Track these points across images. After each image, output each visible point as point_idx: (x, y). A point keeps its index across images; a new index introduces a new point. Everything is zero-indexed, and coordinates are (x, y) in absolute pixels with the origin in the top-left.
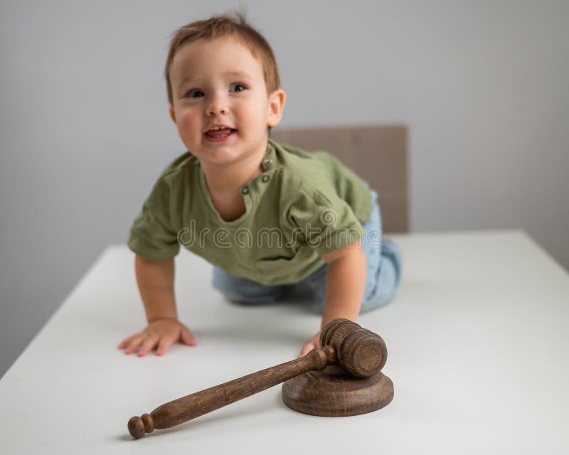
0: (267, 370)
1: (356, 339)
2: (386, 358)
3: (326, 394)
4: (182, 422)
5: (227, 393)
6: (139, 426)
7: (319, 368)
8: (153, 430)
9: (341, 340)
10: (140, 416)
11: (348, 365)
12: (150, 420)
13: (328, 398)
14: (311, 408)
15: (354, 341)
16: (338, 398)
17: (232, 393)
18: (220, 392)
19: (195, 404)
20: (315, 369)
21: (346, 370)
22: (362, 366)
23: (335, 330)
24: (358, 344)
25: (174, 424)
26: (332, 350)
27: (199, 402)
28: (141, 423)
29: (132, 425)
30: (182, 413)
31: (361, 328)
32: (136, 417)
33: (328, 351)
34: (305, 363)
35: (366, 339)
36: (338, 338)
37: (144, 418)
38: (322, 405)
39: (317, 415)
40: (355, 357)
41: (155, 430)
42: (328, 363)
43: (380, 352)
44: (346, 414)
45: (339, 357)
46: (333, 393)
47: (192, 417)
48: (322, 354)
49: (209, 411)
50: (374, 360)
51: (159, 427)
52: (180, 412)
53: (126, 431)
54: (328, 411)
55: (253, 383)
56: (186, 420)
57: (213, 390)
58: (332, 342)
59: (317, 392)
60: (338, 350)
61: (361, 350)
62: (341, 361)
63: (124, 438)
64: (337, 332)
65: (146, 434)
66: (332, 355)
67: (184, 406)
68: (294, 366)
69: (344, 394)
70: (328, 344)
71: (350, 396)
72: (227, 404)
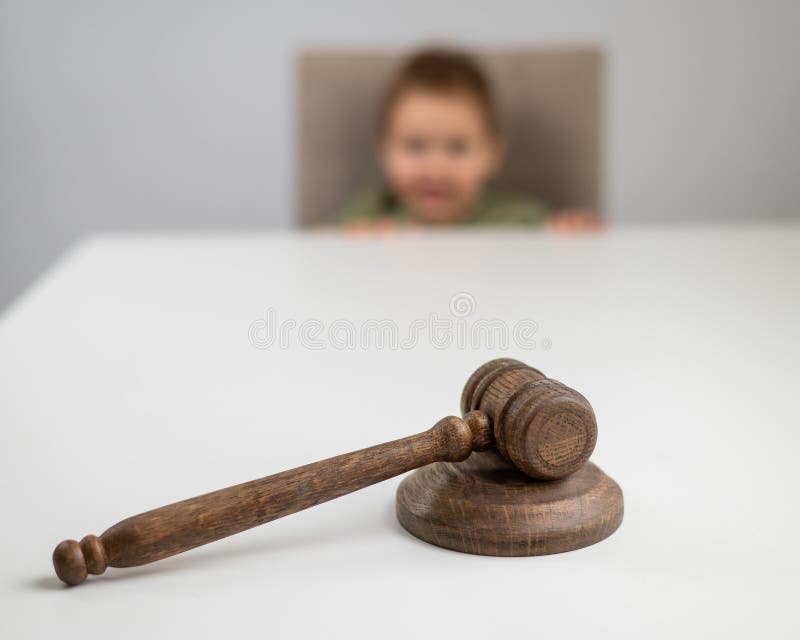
0: (348, 457)
1: (533, 399)
2: (595, 441)
3: (488, 509)
4: (165, 556)
5: (262, 500)
6: (73, 561)
7: (456, 456)
8: (104, 570)
9: (502, 400)
10: (79, 539)
11: (515, 453)
12: (99, 548)
13: (493, 517)
14: (457, 537)
15: (529, 404)
16: (514, 517)
17: (273, 500)
18: (247, 497)
19: (193, 519)
20: (447, 458)
21: (510, 461)
22: (546, 455)
23: (491, 381)
24: (537, 410)
25: (148, 560)
26: (483, 421)
27: (201, 516)
28: (79, 554)
29: (62, 557)
30: (166, 537)
31: (546, 378)
32: (70, 543)
33: (476, 422)
34: (428, 446)
35: (554, 401)
36: (497, 398)
37: (86, 546)
38: (480, 531)
39: (470, 552)
40: (530, 438)
41: (109, 569)
42: (475, 447)
43: (583, 428)
44: (529, 551)
45: (497, 435)
46: (504, 507)
47: (186, 546)
48: (463, 429)
49: (223, 536)
50: (568, 445)
51: (117, 564)
52: (161, 535)
53: (49, 569)
54: (492, 543)
55: (315, 481)
56: (174, 553)
57: (232, 492)
58: (484, 404)
59: (469, 504)
60: (497, 419)
61: (543, 423)
62: (501, 444)
63: (44, 584)
64: (497, 384)
65: (90, 576)
66: (482, 431)
67: (170, 523)
68: (403, 450)
69: (526, 509)
70: (477, 408)
71: (540, 514)
72: (261, 522)
